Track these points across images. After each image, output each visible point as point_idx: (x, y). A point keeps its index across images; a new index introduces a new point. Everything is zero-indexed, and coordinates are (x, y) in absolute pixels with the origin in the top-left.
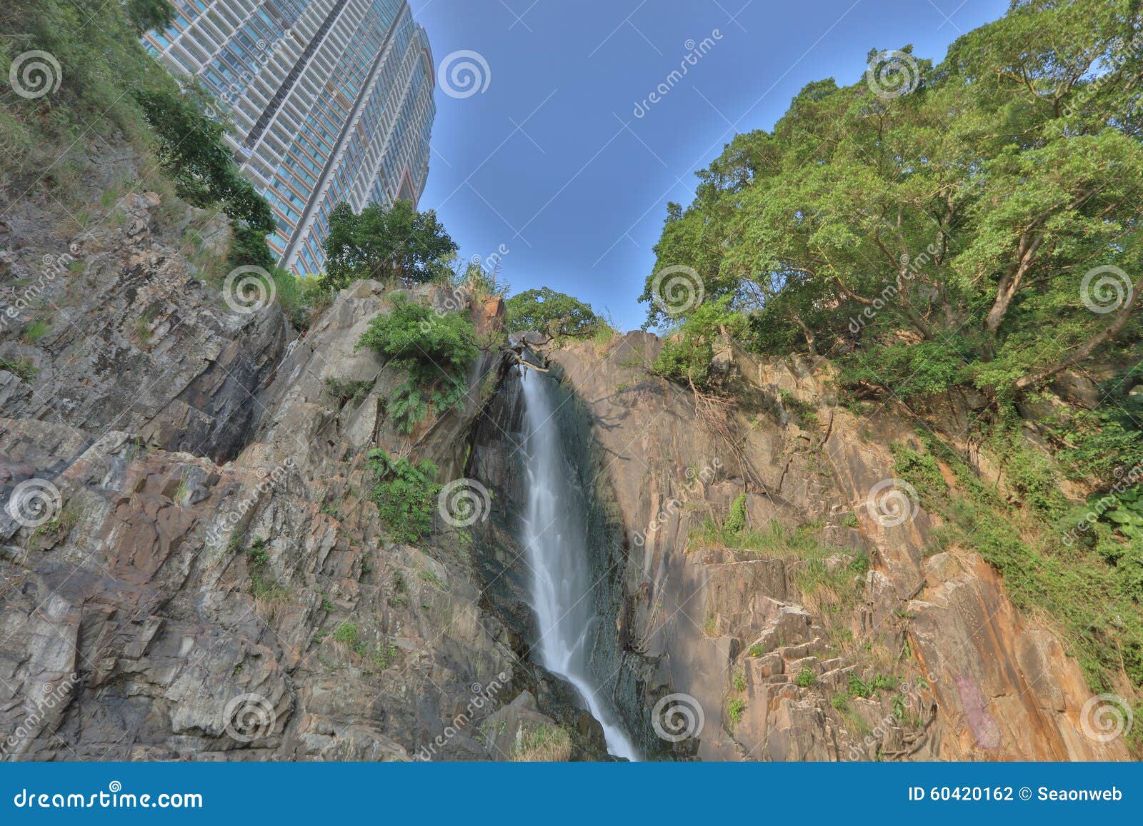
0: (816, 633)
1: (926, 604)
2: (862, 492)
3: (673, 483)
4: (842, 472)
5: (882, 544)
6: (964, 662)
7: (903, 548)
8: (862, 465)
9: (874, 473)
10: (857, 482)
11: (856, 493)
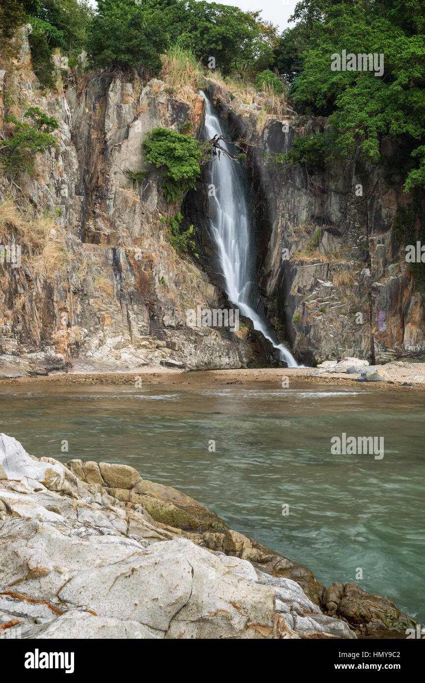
0: (333, 293)
1: (379, 284)
2: (375, 231)
3: (289, 223)
4: (371, 219)
5: (373, 258)
6: (384, 306)
7: (381, 261)
8: (380, 216)
9: (384, 222)
10: (375, 225)
11: (372, 231)
